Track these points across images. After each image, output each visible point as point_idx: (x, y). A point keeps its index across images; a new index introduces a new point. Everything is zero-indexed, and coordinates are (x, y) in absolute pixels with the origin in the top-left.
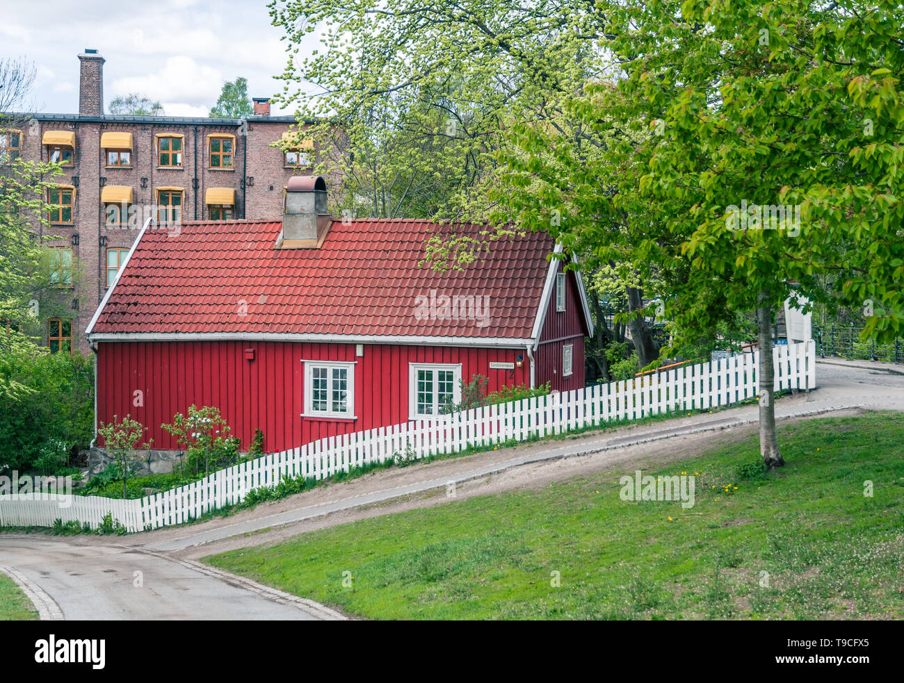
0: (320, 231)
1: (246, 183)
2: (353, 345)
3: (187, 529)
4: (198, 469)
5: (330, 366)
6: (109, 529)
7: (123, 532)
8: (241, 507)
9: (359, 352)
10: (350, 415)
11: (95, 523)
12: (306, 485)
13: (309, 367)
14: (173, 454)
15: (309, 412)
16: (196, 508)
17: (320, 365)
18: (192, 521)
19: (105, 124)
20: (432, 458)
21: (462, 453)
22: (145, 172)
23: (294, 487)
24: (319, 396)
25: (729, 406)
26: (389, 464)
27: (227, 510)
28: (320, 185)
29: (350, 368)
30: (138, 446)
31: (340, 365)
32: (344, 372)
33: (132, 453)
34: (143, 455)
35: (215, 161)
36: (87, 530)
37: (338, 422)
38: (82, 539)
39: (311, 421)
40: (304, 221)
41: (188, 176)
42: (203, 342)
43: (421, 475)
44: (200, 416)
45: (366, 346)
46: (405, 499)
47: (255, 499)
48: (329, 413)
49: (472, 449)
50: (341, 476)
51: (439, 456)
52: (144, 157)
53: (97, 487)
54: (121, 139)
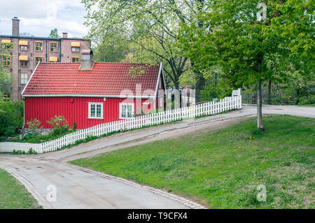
0: (92, 65)
1: (61, 56)
2: (103, 98)
3: (57, 152)
4: (57, 134)
5: (96, 104)
6: (31, 152)
7: (36, 153)
8: (73, 145)
9: (105, 100)
10: (102, 117)
11: (27, 151)
12: (94, 138)
13: (90, 104)
14: (48, 130)
15: (90, 117)
16: (59, 146)
17: (93, 103)
18: (58, 149)
19: (20, 38)
20: (132, 130)
21: (141, 128)
22: (32, 52)
23: (90, 139)
24: (93, 113)
25: (217, 114)
26: (119, 131)
27: (69, 146)
28: (91, 52)
29: (102, 104)
30: (38, 128)
31: (99, 104)
32: (100, 106)
33: (37, 130)
34: (40, 130)
35: (52, 50)
36: (24, 153)
37: (98, 120)
38: (23, 156)
39: (90, 120)
40: (87, 62)
41: (44, 53)
42: (57, 97)
43: (130, 134)
44: (59, 119)
45: (106, 98)
46: (129, 142)
47: (78, 143)
48: (96, 117)
49: (144, 127)
50: (105, 135)
51: (134, 129)
52: (31, 48)
53: (25, 140)
54: (25, 42)
